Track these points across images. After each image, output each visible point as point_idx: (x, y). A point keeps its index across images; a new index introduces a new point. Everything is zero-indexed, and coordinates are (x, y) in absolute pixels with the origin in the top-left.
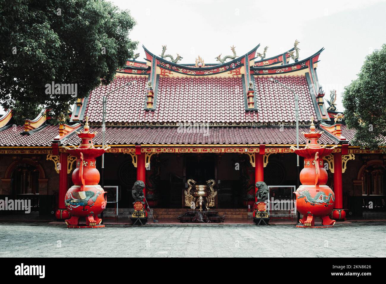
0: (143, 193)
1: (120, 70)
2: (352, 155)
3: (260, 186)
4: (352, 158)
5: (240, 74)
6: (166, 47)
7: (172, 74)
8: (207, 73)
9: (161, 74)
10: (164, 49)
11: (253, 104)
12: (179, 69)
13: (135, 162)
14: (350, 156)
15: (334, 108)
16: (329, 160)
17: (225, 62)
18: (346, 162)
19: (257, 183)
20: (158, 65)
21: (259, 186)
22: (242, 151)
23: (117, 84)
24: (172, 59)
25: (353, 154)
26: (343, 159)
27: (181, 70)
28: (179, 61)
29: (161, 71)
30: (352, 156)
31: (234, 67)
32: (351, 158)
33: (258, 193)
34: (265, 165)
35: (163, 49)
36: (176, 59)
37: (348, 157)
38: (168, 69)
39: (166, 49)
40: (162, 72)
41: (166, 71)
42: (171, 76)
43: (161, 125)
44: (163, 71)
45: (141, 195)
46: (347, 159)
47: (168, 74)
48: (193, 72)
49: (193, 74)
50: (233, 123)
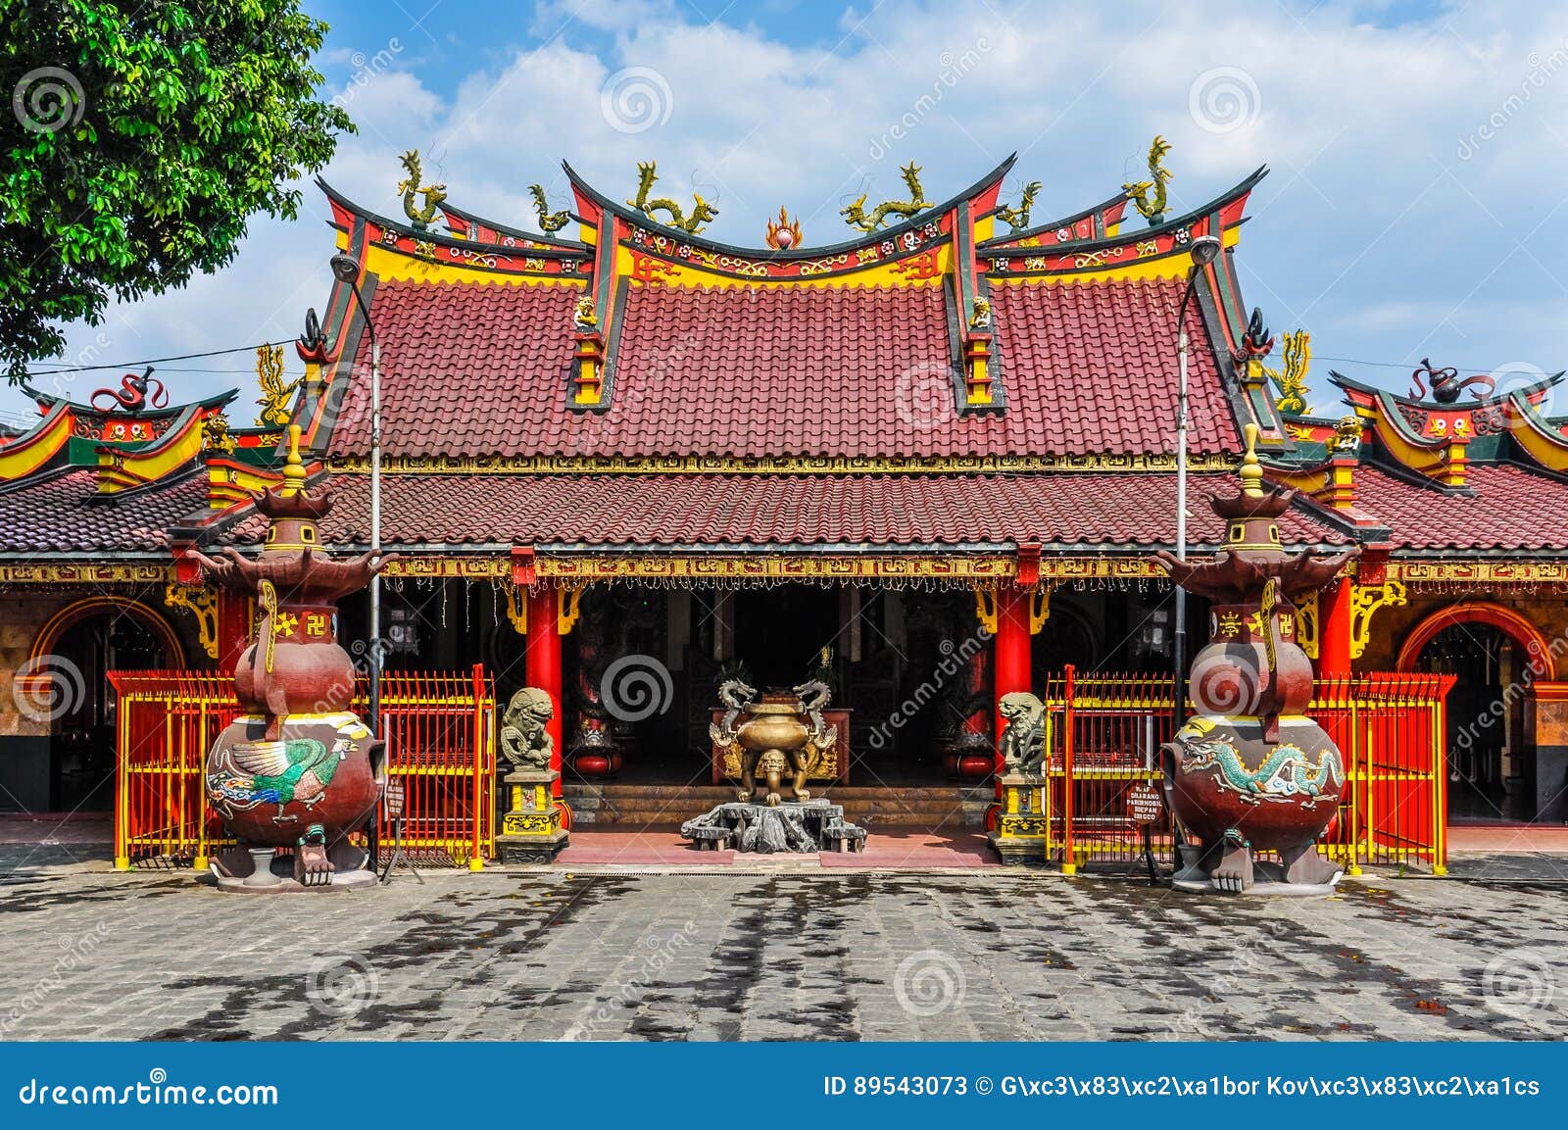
0: (547, 737)
1: (480, 260)
2: (1392, 586)
3: (1019, 712)
4: (1395, 598)
5: (936, 274)
6: (652, 170)
7: (679, 274)
8: (811, 271)
9: (637, 277)
10: (647, 175)
11: (987, 384)
12: (704, 256)
13: (519, 614)
14: (1387, 590)
15: (1296, 404)
16: (1300, 607)
17: (881, 228)
18: (1367, 615)
19: (1004, 698)
20: (622, 242)
21: (1014, 711)
22: (945, 570)
23: (467, 311)
24: (677, 215)
25: (1398, 585)
26: (1356, 602)
27: (710, 260)
28: (702, 224)
29: (636, 264)
30: (1397, 592)
31: (912, 249)
32: (1389, 599)
33: (1010, 738)
34: (1036, 626)
35: (644, 176)
36: (691, 217)
37: (1378, 596)
38: (661, 257)
39: (653, 178)
40: (637, 267)
41: (655, 263)
42: (672, 282)
43: (629, 470)
44: (642, 263)
45: (538, 744)
46: (1374, 600)
47: (661, 275)
48: (757, 267)
49: (757, 273)
50: (909, 458)
